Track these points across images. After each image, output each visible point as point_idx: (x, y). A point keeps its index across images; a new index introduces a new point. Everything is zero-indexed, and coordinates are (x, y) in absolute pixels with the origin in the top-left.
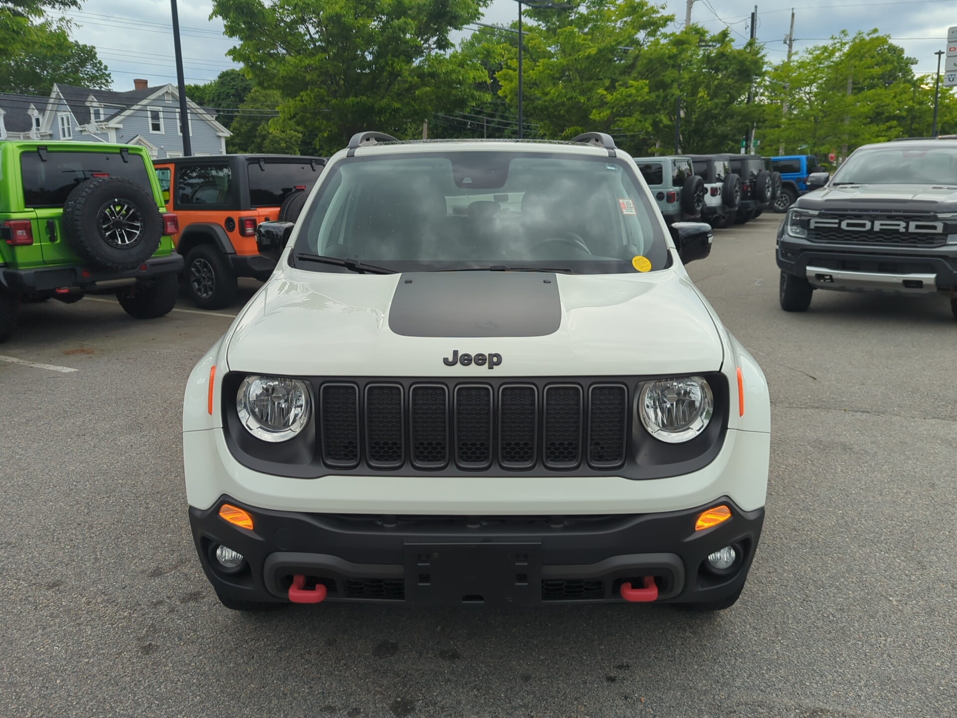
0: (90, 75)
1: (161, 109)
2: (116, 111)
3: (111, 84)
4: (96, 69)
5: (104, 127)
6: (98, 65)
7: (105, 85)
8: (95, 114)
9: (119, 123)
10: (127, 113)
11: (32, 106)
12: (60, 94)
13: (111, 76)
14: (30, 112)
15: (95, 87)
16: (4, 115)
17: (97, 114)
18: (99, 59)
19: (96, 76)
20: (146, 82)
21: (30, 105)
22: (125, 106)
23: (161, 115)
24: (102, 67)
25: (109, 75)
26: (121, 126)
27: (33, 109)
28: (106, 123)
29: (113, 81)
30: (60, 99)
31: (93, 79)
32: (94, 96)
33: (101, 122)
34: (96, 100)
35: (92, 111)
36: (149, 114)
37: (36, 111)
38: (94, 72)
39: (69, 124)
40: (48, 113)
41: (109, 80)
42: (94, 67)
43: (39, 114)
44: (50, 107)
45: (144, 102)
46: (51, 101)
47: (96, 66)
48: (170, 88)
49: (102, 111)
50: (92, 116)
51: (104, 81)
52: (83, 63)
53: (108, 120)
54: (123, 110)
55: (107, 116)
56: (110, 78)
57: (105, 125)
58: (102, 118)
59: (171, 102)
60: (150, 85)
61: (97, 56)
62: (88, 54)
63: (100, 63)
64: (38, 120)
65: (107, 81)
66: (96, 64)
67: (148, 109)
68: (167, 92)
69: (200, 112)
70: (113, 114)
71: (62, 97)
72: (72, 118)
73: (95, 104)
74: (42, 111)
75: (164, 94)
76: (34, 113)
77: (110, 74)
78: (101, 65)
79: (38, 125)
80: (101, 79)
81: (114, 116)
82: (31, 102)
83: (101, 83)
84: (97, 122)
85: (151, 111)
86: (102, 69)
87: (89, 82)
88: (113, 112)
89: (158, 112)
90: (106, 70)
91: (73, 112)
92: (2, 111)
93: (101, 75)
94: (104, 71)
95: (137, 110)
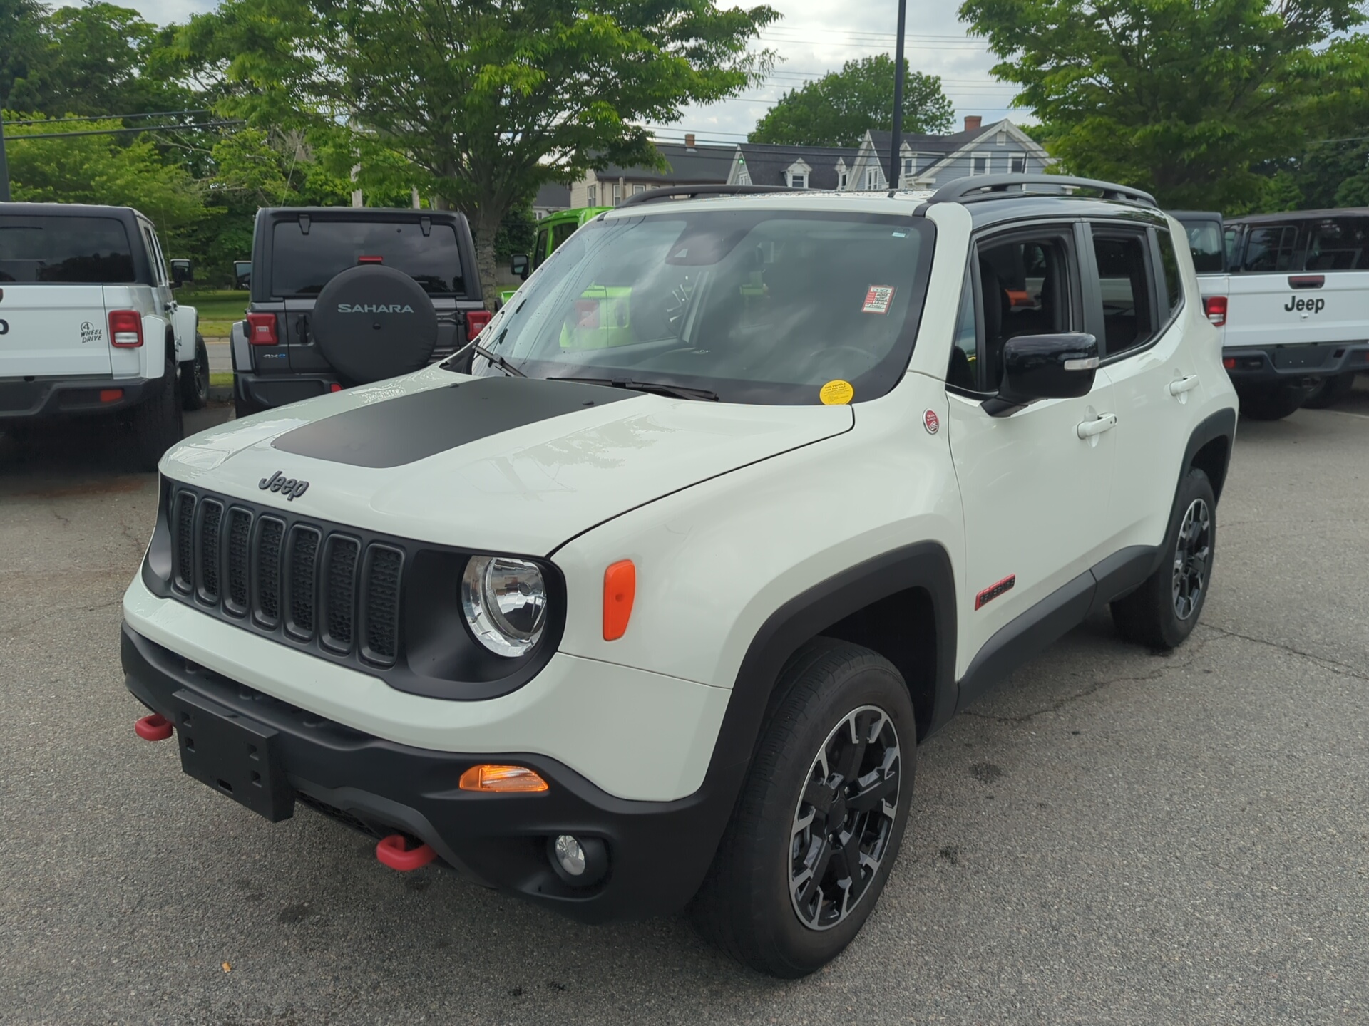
0: (928, 115)
1: (989, 155)
2: (932, 161)
3: (952, 126)
4: (937, 106)
5: (913, 183)
6: (941, 101)
7: (946, 127)
8: (906, 166)
9: (932, 177)
10: (944, 162)
11: (841, 160)
12: (872, 144)
13: (955, 114)
14: (837, 168)
15: (932, 130)
16: (810, 172)
17: (909, 166)
18: (942, 93)
19: (937, 116)
20: (979, 119)
21: (837, 160)
22: (943, 154)
23: (988, 163)
24: (946, 103)
25: (952, 114)
26: (933, 181)
27: (841, 165)
28: (916, 177)
29: (955, 121)
30: (871, 150)
31: (931, 120)
32: (909, 143)
33: (911, 176)
34: (909, 149)
35: (903, 164)
36: (972, 162)
37: (845, 167)
38: (934, 110)
39: (876, 181)
40: (855, 168)
41: (952, 120)
42: (935, 104)
43: (848, 169)
44: (858, 161)
45: (968, 147)
46: (861, 153)
47: (938, 103)
48: (1006, 124)
49: (914, 163)
50: (903, 169)
51: (944, 122)
52: (923, 101)
53: (918, 174)
54: (941, 158)
55: (920, 169)
56: (953, 117)
57: (915, 180)
58: (914, 170)
59: (1004, 144)
60: (983, 124)
61: (941, 89)
62: (930, 88)
63: (943, 98)
64: (844, 177)
65: (948, 121)
66: (938, 99)
67: (972, 156)
68: (1000, 131)
69: (1043, 156)
70: (926, 165)
71: (874, 148)
72: (880, 173)
73: (908, 154)
74: (849, 165)
75: (996, 134)
76: (842, 169)
77: (953, 112)
78: (944, 101)
79: (844, 183)
80: (942, 119)
81: (927, 168)
82: (839, 156)
83: (941, 124)
84: (906, 177)
85: (976, 159)
86: (944, 106)
87: (927, 125)
88: (927, 162)
89: (985, 159)
90: (949, 106)
91: (882, 166)
92: (809, 169)
93: (942, 115)
94: (946, 108)
95: (957, 158)
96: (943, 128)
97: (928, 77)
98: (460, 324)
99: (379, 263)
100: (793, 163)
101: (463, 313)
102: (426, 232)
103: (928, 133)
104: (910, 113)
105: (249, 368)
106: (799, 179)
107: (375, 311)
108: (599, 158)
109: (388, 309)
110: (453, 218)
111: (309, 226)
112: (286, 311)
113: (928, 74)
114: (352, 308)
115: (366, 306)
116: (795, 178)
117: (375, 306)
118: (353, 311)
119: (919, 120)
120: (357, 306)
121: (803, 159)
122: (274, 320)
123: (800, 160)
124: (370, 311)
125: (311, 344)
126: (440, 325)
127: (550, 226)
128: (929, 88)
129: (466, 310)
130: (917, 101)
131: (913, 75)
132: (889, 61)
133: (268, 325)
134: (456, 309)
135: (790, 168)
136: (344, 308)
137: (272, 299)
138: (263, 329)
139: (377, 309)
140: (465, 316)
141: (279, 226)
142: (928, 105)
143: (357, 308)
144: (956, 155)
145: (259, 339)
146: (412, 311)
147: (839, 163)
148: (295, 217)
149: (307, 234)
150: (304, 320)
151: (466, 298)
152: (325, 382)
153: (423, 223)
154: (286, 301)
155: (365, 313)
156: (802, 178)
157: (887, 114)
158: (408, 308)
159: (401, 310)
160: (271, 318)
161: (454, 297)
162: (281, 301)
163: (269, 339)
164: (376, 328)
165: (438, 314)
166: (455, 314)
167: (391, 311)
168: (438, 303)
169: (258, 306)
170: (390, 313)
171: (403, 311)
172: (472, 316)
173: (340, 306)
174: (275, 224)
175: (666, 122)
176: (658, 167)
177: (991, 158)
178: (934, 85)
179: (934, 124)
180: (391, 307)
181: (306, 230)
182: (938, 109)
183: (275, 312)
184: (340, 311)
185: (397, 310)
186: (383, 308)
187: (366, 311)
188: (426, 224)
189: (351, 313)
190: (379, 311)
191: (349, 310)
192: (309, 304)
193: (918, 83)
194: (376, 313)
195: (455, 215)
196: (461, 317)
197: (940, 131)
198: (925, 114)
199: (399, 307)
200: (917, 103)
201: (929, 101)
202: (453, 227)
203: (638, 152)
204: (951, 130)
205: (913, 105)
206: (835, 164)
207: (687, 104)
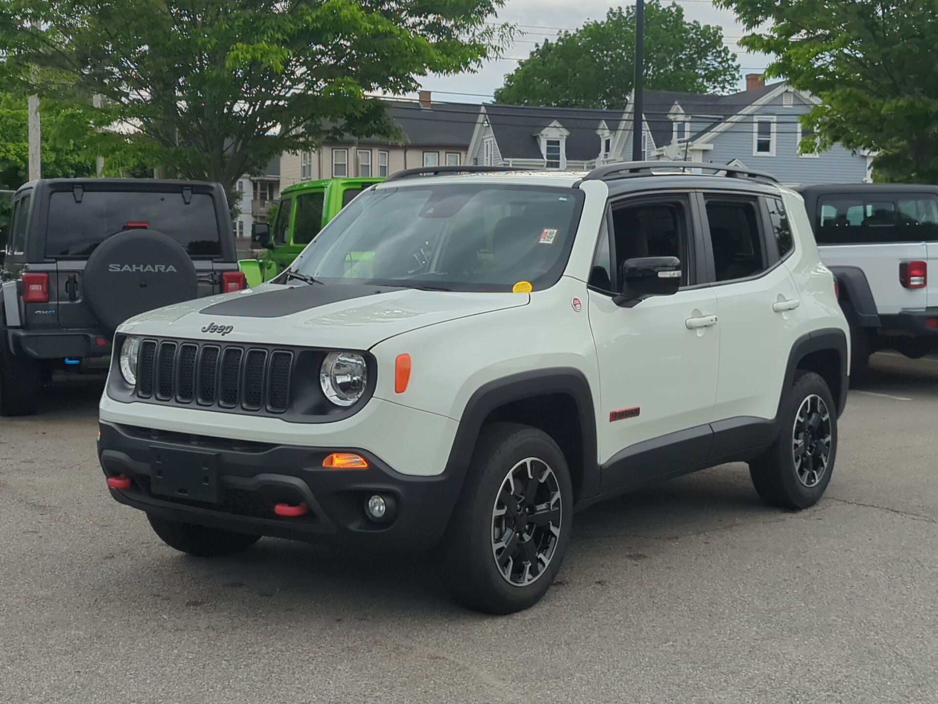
0: (709, 70)
1: (775, 118)
2: (707, 124)
3: (738, 82)
4: (720, 60)
5: (686, 149)
6: (724, 54)
7: (730, 84)
8: (678, 131)
9: (708, 142)
10: (722, 127)
11: (603, 124)
14: (601, 133)
15: (715, 87)
16: (567, 136)
17: (681, 131)
18: (724, 45)
19: (719, 71)
21: (599, 123)
22: (722, 117)
23: (773, 128)
24: (729, 57)
25: (737, 68)
27: (604, 128)
28: (690, 143)
31: (713, 76)
32: (681, 106)
33: (684, 141)
34: (682, 112)
35: (675, 128)
36: (755, 127)
37: (608, 131)
38: (716, 65)
40: (620, 133)
41: (737, 76)
42: (716, 57)
43: (610, 133)
44: (623, 125)
45: (749, 109)
46: (626, 116)
47: (720, 56)
49: (687, 127)
50: (675, 134)
51: (728, 78)
52: (702, 53)
53: (692, 139)
54: (719, 121)
55: (694, 134)
56: (739, 72)
57: (688, 146)
58: (687, 135)
59: (791, 107)
61: (723, 40)
63: (726, 50)
64: (608, 142)
65: (733, 78)
66: (720, 52)
67: (755, 120)
68: (786, 92)
70: (701, 130)
72: (649, 138)
73: (680, 118)
74: (613, 129)
75: (781, 95)
76: (604, 133)
77: (738, 66)
78: (726, 54)
79: (607, 149)
80: (725, 75)
81: (704, 132)
82: (602, 120)
83: (725, 81)
84: (679, 142)
85: (759, 123)
86: (728, 60)
87: (708, 80)
88: (702, 127)
89: (770, 123)
90: (733, 60)
91: (651, 130)
92: (566, 133)
93: (725, 70)
94: (730, 62)
95: (736, 122)
96: (727, 85)
97: (708, 27)
98: (216, 284)
99: (145, 228)
100: (545, 127)
101: (219, 274)
102: (187, 201)
103: (710, 91)
104: (687, 67)
105: (18, 324)
106: (553, 145)
107: (142, 270)
108: (335, 128)
109: (154, 269)
110: (212, 188)
111: (82, 195)
112: (57, 271)
113: (707, 24)
114: (121, 268)
115: (134, 266)
116: (549, 143)
117: (142, 266)
118: (123, 270)
119: (698, 76)
120: (126, 266)
121: (560, 123)
122: (47, 279)
123: (555, 123)
124: (138, 271)
125: (79, 301)
126: (200, 285)
127: (294, 196)
128: (709, 39)
129: (222, 271)
130: (695, 53)
131: (689, 24)
132: (661, 9)
133: (41, 284)
134: (213, 270)
135: (543, 132)
136: (114, 268)
137: (46, 260)
138: (35, 288)
139: (144, 269)
140: (221, 277)
141: (54, 195)
142: (709, 58)
143: (126, 268)
144: (735, 118)
145: (33, 296)
146: (175, 271)
147: (601, 127)
148: (68, 188)
149: (80, 202)
150: (72, 279)
151: (222, 260)
152: (91, 336)
153: (184, 192)
154: (58, 262)
155: (132, 272)
156: (558, 143)
157: (659, 69)
158: (171, 268)
159: (165, 270)
160: (44, 278)
161: (211, 259)
162: (54, 263)
163: (41, 296)
164: (141, 286)
165: (198, 275)
166: (212, 275)
167: (157, 270)
168: (198, 265)
169: (32, 267)
170: (155, 272)
171: (167, 271)
172: (227, 277)
173: (111, 266)
174: (52, 193)
175: (403, 93)
176: (395, 138)
177: (777, 123)
178: (715, 36)
179: (716, 81)
180: (156, 266)
181: (78, 199)
182: (720, 63)
183: (47, 272)
184: (110, 270)
185: (162, 270)
186: (149, 268)
187: (134, 270)
188: (187, 193)
189: (120, 272)
190: (145, 270)
191: (119, 270)
192: (80, 265)
193: (695, 34)
194: (143, 272)
195: (214, 185)
196: (216, 278)
197: (723, 88)
198: (705, 70)
199: (164, 267)
200: (695, 56)
201: (709, 54)
202: (212, 196)
203: (375, 123)
204: (736, 87)
205: (690, 58)
206: (597, 129)
207: (425, 75)
